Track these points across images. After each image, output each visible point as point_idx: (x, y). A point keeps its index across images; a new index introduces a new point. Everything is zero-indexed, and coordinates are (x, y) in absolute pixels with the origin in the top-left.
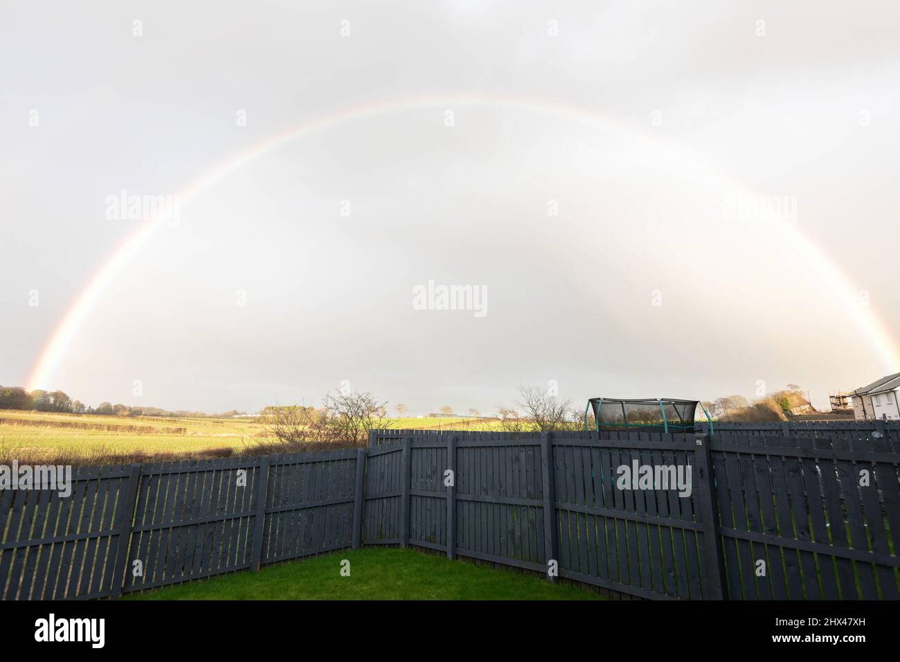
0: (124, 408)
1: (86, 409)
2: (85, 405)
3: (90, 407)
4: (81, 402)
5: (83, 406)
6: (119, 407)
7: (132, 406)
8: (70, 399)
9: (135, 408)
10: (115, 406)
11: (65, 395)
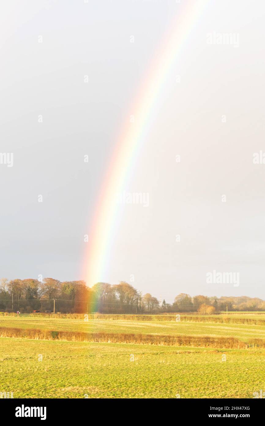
0: (207, 301)
1: (161, 304)
2: (158, 300)
3: (164, 302)
4: (153, 296)
5: (155, 301)
6: (200, 300)
7: (219, 297)
8: (138, 291)
9: (221, 299)
10: (196, 299)
11: (130, 288)
